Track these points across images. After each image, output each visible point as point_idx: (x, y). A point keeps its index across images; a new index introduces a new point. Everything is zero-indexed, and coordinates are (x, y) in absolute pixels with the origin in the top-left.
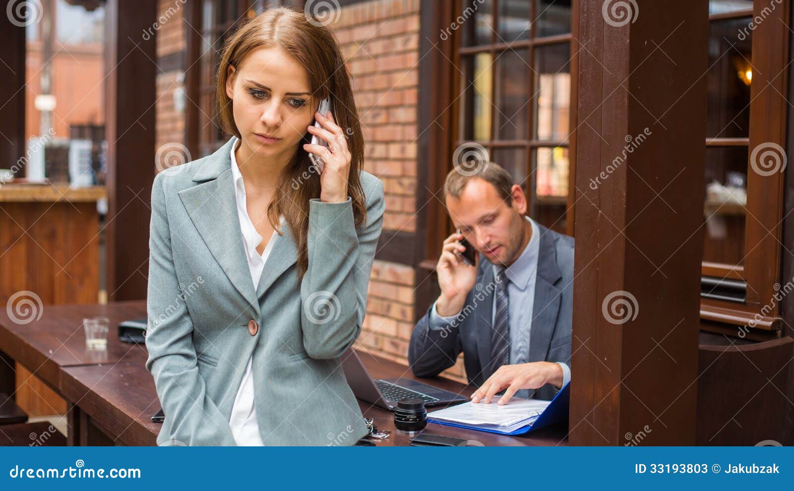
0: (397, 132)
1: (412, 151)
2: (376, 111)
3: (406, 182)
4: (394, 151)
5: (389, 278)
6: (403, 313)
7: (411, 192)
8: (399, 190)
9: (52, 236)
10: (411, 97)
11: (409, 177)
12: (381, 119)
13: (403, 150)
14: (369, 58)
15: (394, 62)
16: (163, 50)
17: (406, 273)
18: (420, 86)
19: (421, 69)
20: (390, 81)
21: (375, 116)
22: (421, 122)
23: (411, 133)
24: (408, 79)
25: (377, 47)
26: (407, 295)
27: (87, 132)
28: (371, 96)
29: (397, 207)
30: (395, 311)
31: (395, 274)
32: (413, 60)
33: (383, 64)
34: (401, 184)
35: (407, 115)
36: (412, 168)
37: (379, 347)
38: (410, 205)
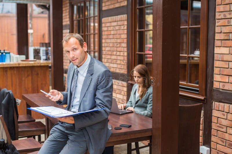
0: (122, 49)
1: (126, 54)
2: (117, 43)
3: (124, 61)
4: (122, 54)
5: (121, 85)
6: (124, 93)
7: (126, 64)
8: (123, 63)
9: (38, 74)
10: (125, 41)
11: (125, 60)
12: (118, 46)
13: (124, 54)
14: (115, 30)
15: (121, 32)
16: (64, 24)
17: (125, 84)
18: (128, 38)
19: (127, 34)
20: (120, 36)
21: (117, 45)
22: (128, 47)
23: (126, 49)
24: (125, 36)
25: (117, 28)
26: (125, 89)
27: (44, 45)
28: (116, 40)
29: (123, 68)
30: (123, 93)
31: (122, 84)
32: (126, 31)
33: (118, 32)
34: (123, 62)
35: (124, 45)
36: (126, 58)
37: (119, 101)
38: (126, 67)
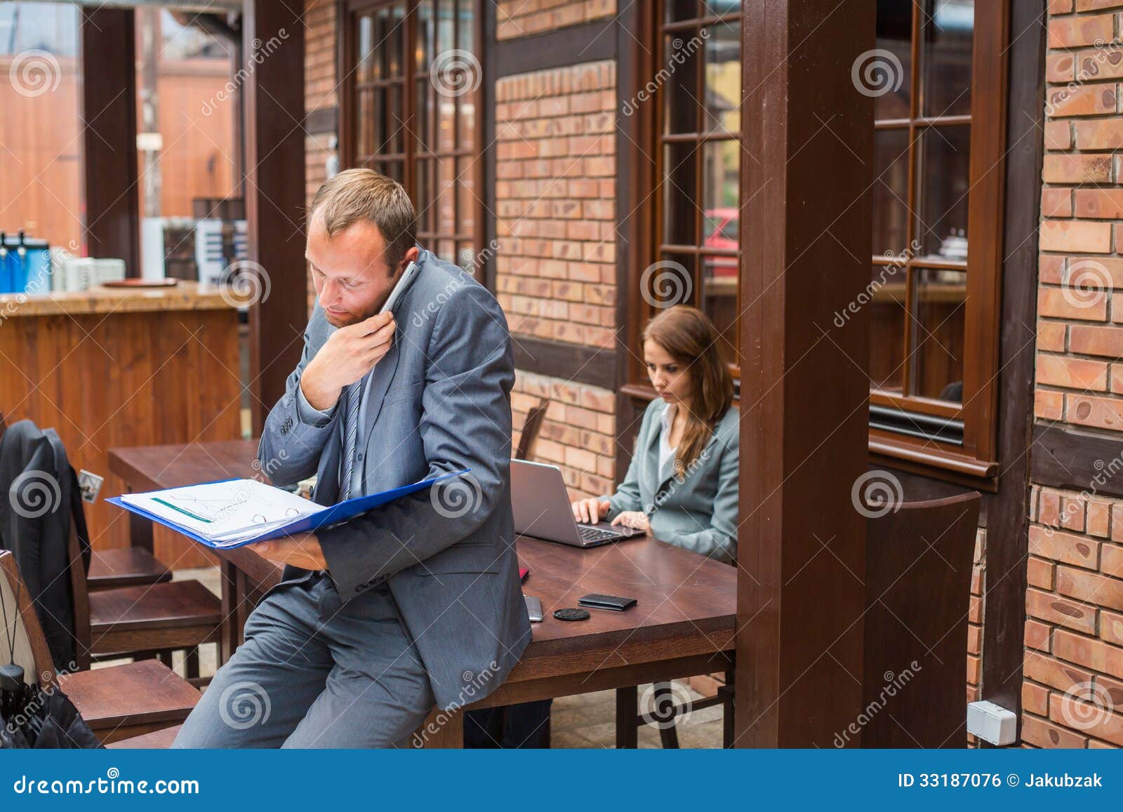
0: (593, 229)
1: (610, 253)
2: (569, 202)
3: (604, 289)
4: (590, 252)
5: (587, 404)
6: (603, 445)
7: (610, 302)
8: (596, 299)
10: (608, 189)
11: (607, 284)
12: (574, 213)
13: (600, 252)
14: (560, 137)
15: (589, 145)
16: (311, 104)
17: (606, 398)
18: (619, 175)
19: (618, 155)
20: (583, 167)
21: (567, 209)
22: (620, 218)
23: (609, 231)
24: (604, 166)
25: (569, 125)
26: (607, 424)
27: (216, 208)
28: (562, 183)
29: (594, 318)
30: (594, 443)
31: (593, 398)
32: (609, 144)
33: (575, 146)
34: (598, 292)
35: (604, 209)
36: (610, 273)
37: (577, 484)
38: (609, 316)
